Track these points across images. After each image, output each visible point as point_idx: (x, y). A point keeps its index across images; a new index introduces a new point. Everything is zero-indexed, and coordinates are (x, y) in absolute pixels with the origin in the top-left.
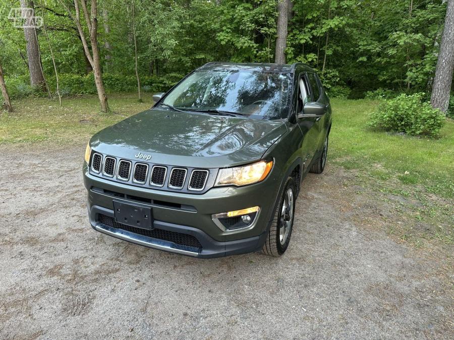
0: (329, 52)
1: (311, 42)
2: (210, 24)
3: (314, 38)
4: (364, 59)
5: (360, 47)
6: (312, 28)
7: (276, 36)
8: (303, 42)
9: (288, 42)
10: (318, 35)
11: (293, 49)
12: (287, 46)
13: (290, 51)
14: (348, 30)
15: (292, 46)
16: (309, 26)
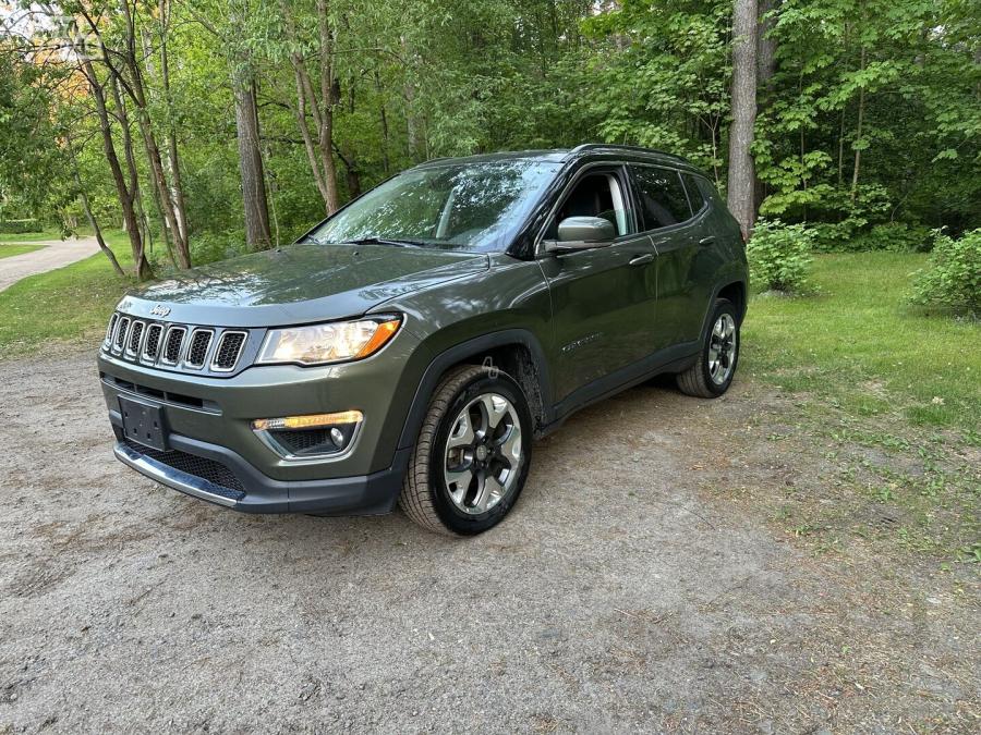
0: (860, 145)
1: (814, 126)
2: (586, 106)
3: (822, 117)
4: (952, 154)
5: (940, 127)
6: (817, 95)
7: (728, 118)
8: (793, 126)
9: (756, 130)
10: (832, 108)
11: (768, 143)
12: (756, 139)
13: (761, 149)
14: (907, 90)
15: (769, 136)
16: (810, 90)
